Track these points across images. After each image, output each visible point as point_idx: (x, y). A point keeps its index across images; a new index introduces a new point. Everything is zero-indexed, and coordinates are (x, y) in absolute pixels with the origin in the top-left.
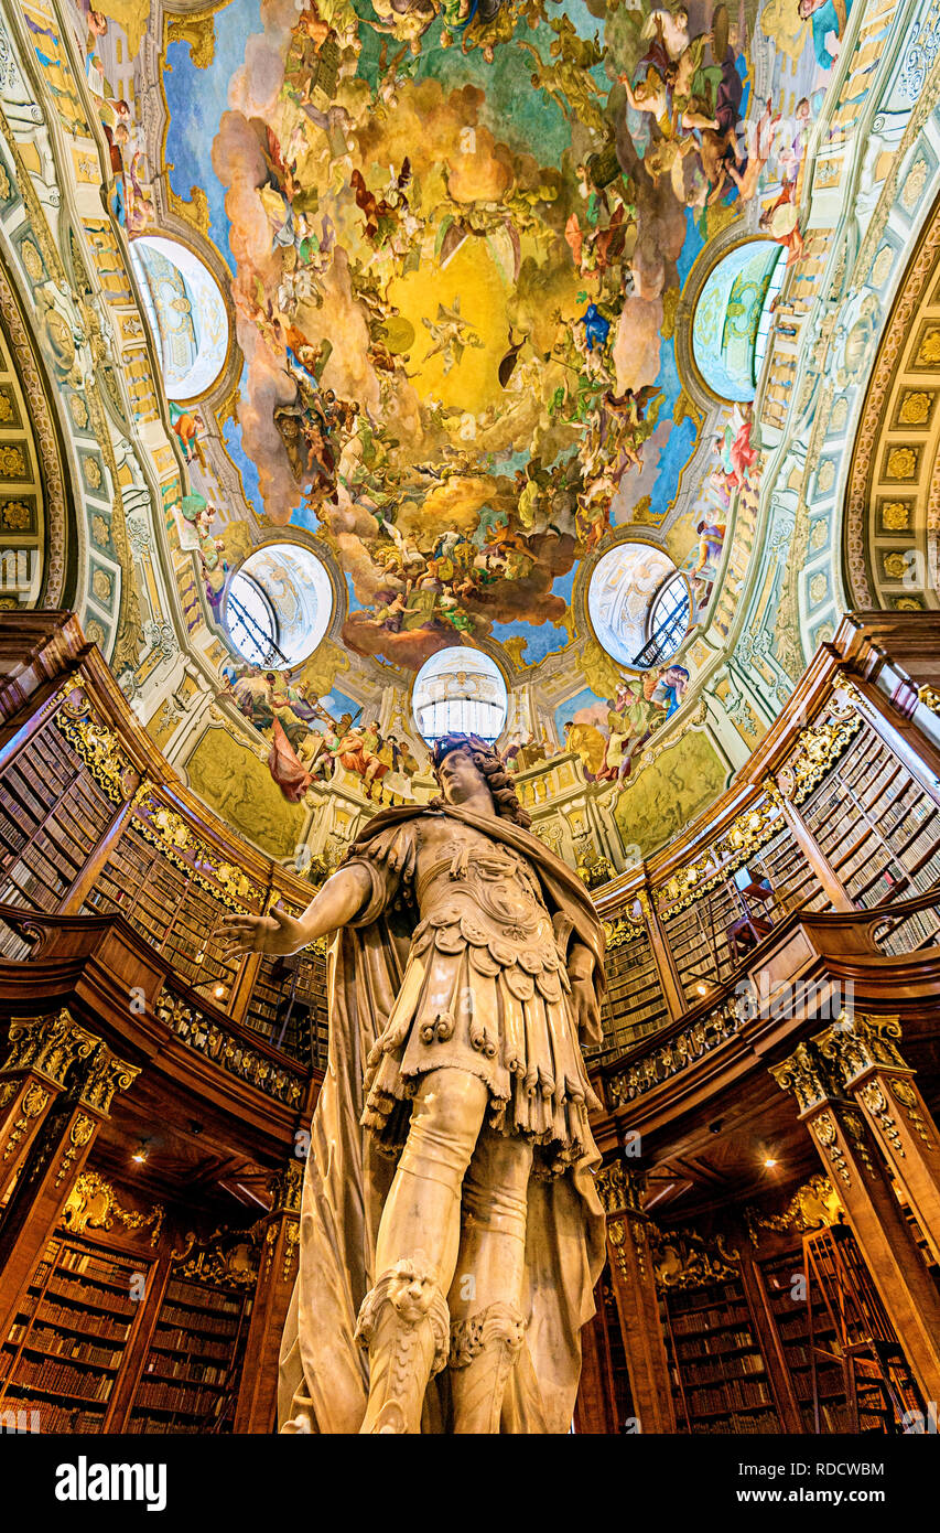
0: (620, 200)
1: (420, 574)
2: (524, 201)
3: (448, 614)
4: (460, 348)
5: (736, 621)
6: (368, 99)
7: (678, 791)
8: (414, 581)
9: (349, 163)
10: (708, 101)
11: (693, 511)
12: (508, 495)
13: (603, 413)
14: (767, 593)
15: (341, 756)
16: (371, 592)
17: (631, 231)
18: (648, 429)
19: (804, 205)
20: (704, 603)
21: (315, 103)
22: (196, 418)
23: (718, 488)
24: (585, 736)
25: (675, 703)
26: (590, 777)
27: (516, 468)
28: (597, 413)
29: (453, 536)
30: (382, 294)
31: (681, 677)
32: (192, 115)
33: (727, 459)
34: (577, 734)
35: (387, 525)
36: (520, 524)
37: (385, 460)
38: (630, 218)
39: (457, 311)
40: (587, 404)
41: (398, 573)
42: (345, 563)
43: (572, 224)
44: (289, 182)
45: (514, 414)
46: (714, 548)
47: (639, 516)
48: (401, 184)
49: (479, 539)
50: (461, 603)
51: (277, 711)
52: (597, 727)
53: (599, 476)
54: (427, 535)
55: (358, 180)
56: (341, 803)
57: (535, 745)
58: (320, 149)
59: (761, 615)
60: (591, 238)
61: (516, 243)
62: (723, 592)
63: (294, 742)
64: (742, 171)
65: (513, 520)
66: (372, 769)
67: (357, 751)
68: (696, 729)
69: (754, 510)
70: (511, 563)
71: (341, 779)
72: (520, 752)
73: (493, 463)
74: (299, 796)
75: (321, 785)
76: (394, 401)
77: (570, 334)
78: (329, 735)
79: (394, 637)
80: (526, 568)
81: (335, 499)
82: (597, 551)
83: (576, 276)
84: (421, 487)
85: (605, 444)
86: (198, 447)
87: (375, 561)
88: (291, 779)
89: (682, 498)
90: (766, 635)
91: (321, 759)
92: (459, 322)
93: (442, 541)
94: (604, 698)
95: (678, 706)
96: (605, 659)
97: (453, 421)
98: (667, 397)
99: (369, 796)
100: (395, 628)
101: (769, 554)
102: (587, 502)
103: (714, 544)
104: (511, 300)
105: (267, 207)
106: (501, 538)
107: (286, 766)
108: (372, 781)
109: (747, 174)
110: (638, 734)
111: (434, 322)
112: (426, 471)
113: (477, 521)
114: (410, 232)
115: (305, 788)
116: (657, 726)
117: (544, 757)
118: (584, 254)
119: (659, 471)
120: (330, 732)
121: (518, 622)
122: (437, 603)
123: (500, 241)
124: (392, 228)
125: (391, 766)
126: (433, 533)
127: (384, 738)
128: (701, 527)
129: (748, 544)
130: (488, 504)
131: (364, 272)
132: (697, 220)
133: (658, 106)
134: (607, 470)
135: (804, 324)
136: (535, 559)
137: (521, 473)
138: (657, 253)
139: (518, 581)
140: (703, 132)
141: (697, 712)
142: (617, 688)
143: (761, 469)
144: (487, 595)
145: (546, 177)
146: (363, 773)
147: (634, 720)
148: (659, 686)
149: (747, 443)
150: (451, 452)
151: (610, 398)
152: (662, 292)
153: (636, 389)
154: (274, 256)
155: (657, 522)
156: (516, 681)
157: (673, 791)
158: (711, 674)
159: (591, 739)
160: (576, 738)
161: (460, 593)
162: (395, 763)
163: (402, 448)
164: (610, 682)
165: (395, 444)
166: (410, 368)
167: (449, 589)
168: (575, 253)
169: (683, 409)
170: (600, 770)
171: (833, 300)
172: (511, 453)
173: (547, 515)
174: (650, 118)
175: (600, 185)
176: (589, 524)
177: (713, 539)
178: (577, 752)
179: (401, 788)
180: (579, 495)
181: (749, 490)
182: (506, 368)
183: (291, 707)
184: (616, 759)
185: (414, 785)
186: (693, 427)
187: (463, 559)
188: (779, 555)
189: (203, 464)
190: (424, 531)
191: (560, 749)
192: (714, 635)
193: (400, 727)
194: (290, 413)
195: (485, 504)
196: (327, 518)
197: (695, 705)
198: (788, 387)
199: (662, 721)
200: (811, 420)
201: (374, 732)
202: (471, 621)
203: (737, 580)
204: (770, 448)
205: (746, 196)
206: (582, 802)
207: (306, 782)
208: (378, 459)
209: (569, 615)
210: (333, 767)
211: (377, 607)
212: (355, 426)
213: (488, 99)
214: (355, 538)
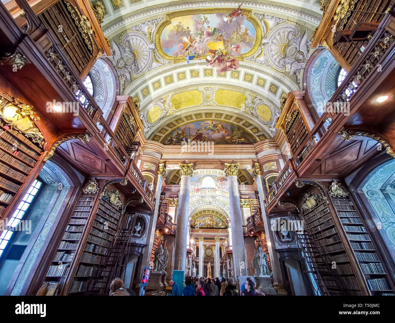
19: (218, 190)
33: (196, 187)
109: (220, 182)
143: (197, 193)
200: (202, 198)
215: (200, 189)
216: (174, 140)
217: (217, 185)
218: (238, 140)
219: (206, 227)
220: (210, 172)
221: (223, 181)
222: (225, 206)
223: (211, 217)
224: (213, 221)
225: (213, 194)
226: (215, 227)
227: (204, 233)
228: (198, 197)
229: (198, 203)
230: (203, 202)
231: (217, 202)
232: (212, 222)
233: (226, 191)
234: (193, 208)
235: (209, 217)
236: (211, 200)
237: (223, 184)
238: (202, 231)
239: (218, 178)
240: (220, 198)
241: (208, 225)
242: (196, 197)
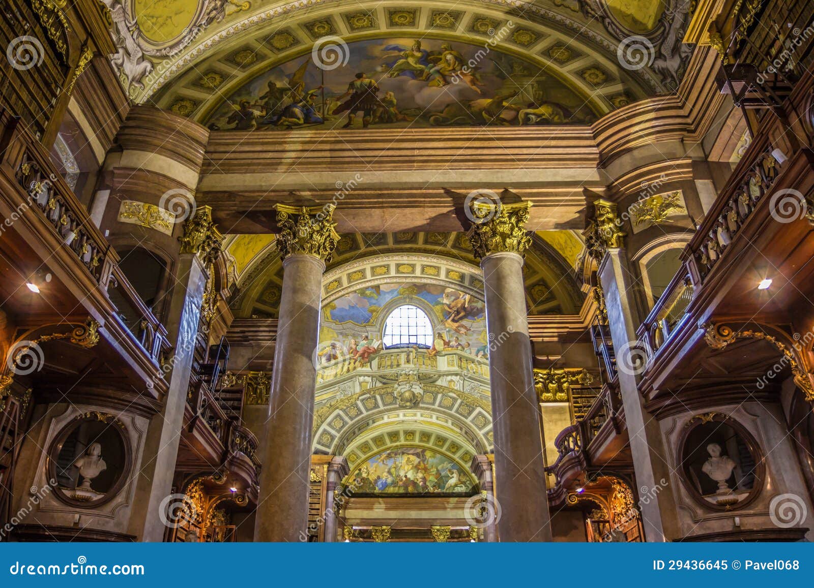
11: (338, 336)
14: (325, 397)
18: (363, 292)
23: (351, 345)
69: (348, 371)
89: (341, 327)
98: (377, 299)
101: (337, 388)
119: (347, 308)
129: (336, 375)
135: (411, 366)
155: (328, 318)
169: (374, 311)
171: (419, 377)
186: (368, 320)
188: (339, 393)
198: (392, 365)
200: (384, 384)
203: (322, 378)
204: (371, 366)
215: (376, 351)
216: (257, 113)
217: (440, 336)
218: (527, 114)
219: (402, 491)
220: (413, 271)
221: (461, 319)
222: (470, 413)
223: (418, 455)
224: (426, 470)
225: (426, 369)
226: (431, 490)
227: (393, 514)
228: (369, 379)
229: (370, 404)
230: (388, 399)
231: (440, 396)
232: (420, 475)
233: (473, 356)
234: (350, 423)
235: (412, 458)
236: (418, 390)
237: (463, 331)
238: (383, 506)
239: (443, 310)
240: (452, 381)
241: (408, 482)
242: (361, 379)
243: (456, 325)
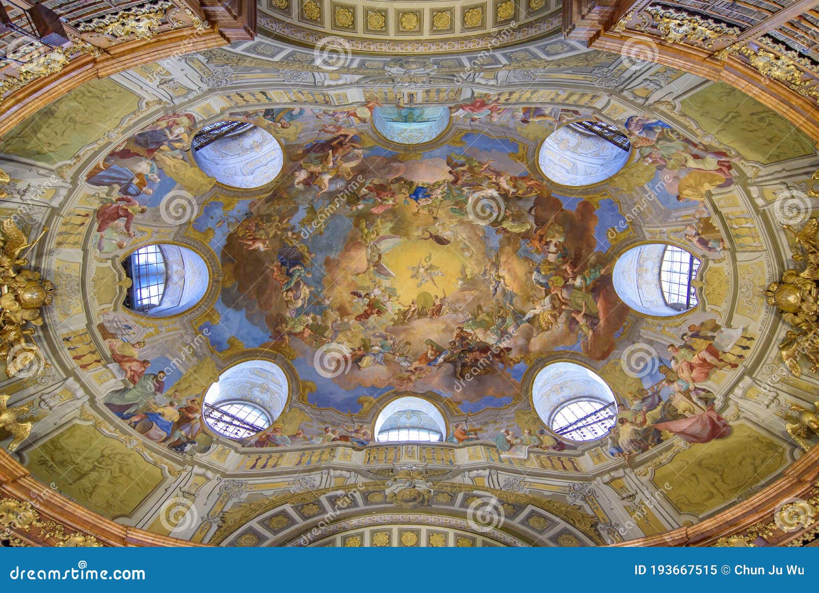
0: (364, 189)
1: (559, 299)
2: (366, 235)
3: (588, 282)
4: (431, 267)
5: (587, 91)
6: (329, 311)
7: (740, 115)
8: (564, 304)
9: (352, 322)
10: (322, 157)
11: (515, 128)
12: (511, 239)
13: (463, 185)
14: (564, 76)
15: (694, 381)
16: (569, 335)
17: (376, 182)
18: (469, 160)
19: (355, 106)
20: (576, 112)
21: (330, 336)
22: (456, 427)
23: (499, 116)
24: (690, 187)
25: (656, 123)
26: (728, 183)
27: (494, 234)
28: (463, 189)
29: (535, 275)
30: (406, 309)
31: (635, 121)
32: (333, 396)
33: (481, 115)
34: (687, 192)
35: (527, 317)
36: (528, 231)
37: (488, 314)
38: (370, 183)
39: (414, 268)
40: (458, 194)
41: (558, 315)
42: (548, 350)
43: (375, 210)
44: (359, 353)
45: (464, 236)
46: (538, 112)
47: (521, 159)
48: (360, 296)
49: (538, 258)
50: (581, 272)
51: (649, 422)
52: (681, 177)
53: (497, 184)
54: (534, 292)
55: (359, 318)
56: (738, 391)
57: (697, 224)
58: (347, 335)
59: (580, 77)
60: (380, 200)
61: (384, 238)
62: (567, 102)
63: (676, 416)
64: (346, 136)
65: (526, 236)
66: (710, 358)
67: (691, 367)
68: (679, 107)
69: (511, 94)
70: (553, 237)
71: (715, 386)
72: (703, 236)
73: (492, 248)
74: (725, 425)
75: (718, 404)
76: (457, 306)
77: (424, 207)
78: (675, 386)
79: (602, 322)
80: (557, 228)
81: (509, 349)
82: (545, 183)
83: (397, 206)
84: (504, 293)
85: (479, 182)
86: (471, 430)
87: (548, 329)
88: (709, 428)
89: (508, 135)
90: (595, 71)
91: (695, 399)
92: (419, 267)
93: (538, 282)
94: (656, 173)
95: (659, 121)
96: (623, 173)
97: (468, 272)
98: (451, 152)
99: (735, 366)
100: (596, 321)
101: (537, 79)
102: (513, 190)
103: (535, 113)
104: (409, 239)
105: (368, 365)
106: (537, 244)
107: (697, 429)
108: (721, 360)
109: (347, 133)
110: (686, 148)
111: (419, 281)
112: (496, 289)
113: (527, 259)
114: (380, 292)
115: (719, 419)
116: (678, 134)
117: (709, 218)
118: (387, 203)
119: (494, 150)
120: (672, 386)
121: (594, 234)
122: (580, 289)
123: (384, 246)
124: (378, 301)
125: (709, 342)
126: (533, 288)
127: (683, 343)
128: (525, 121)
129: (532, 93)
130: (516, 251)
131: (396, 317)
132: (368, 152)
133: (327, 178)
134: (494, 180)
135: (406, 91)
136: (550, 221)
137: (497, 231)
138: (384, 167)
139: (566, 233)
140: (334, 156)
141: (662, 108)
142: (646, 164)
143: (486, 95)
144: (575, 255)
145: (357, 225)
146: (712, 366)
147: (673, 151)
148: (644, 135)
149: (472, 105)
150: (485, 274)
151: (455, 182)
152: (401, 162)
153: (449, 168)
154: (388, 366)
155: (524, 147)
156: (641, 236)
157: (739, 119)
158: (631, 102)
159: (692, 182)
160: (690, 193)
161: (574, 273)
162: (706, 338)
163: (482, 304)
164: (641, 169)
165: (480, 307)
166: (441, 296)
167: (570, 280)
168: (387, 208)
169: (457, 142)
170: (721, 175)
171: (393, 81)
172: (486, 238)
173: (523, 214)
174: (331, 181)
175: (358, 199)
176: (527, 188)
177: (531, 114)
178: (704, 192)
179: (730, 337)
180: (510, 196)
181: (499, 99)
182: (441, 241)
183: (647, 411)
184: (711, 163)
185: (729, 326)
186: (467, 135)
187: (550, 269)
188: (538, 74)
189: (480, 430)
190: (531, 293)
191: (701, 205)
192: (599, 104)
193: (674, 330)
194: (459, 369)
195: (515, 253)
196: (519, 357)
197: (656, 110)
198: (438, 91)
199: (672, 131)
201: (676, 350)
202: (594, 266)
203: (558, 95)
204: (473, 93)
205: (355, 131)
206: (754, 191)
207: (714, 416)
208: (487, 319)
209: (590, 198)
210: (704, 390)
211: (580, 332)
212: (469, 331)
213: (329, 255)
214: (533, 340)
215: (461, 106)
228: (479, 81)
230: (449, 63)
236: (395, 70)
240: (336, 80)
242: (492, 82)
243: (342, 132)
